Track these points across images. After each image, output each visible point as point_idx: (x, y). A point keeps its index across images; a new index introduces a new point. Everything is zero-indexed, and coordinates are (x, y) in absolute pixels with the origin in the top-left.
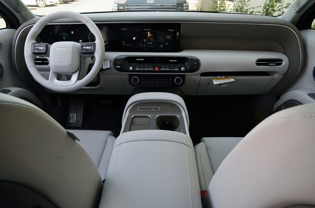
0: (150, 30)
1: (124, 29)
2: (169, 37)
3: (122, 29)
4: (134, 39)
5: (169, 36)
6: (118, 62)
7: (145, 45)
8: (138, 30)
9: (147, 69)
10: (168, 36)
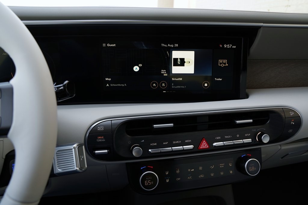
0: (177, 45)
1: (108, 45)
2: (225, 64)
3: (104, 45)
4: (136, 69)
5: (225, 61)
6: (100, 139)
7: (163, 85)
8: (146, 48)
9: (180, 148)
10: (220, 61)
